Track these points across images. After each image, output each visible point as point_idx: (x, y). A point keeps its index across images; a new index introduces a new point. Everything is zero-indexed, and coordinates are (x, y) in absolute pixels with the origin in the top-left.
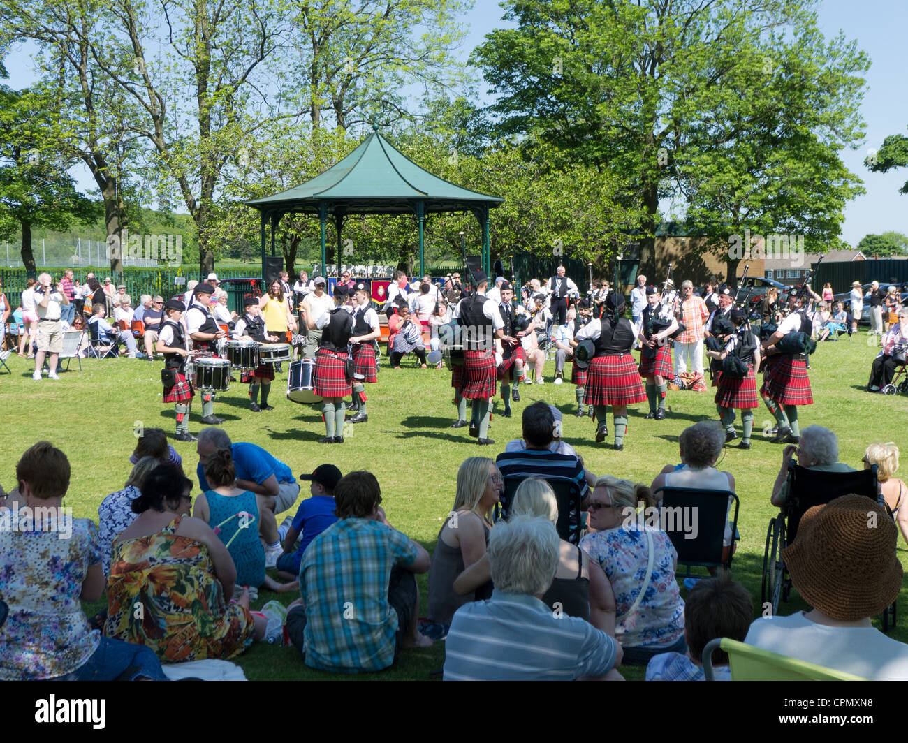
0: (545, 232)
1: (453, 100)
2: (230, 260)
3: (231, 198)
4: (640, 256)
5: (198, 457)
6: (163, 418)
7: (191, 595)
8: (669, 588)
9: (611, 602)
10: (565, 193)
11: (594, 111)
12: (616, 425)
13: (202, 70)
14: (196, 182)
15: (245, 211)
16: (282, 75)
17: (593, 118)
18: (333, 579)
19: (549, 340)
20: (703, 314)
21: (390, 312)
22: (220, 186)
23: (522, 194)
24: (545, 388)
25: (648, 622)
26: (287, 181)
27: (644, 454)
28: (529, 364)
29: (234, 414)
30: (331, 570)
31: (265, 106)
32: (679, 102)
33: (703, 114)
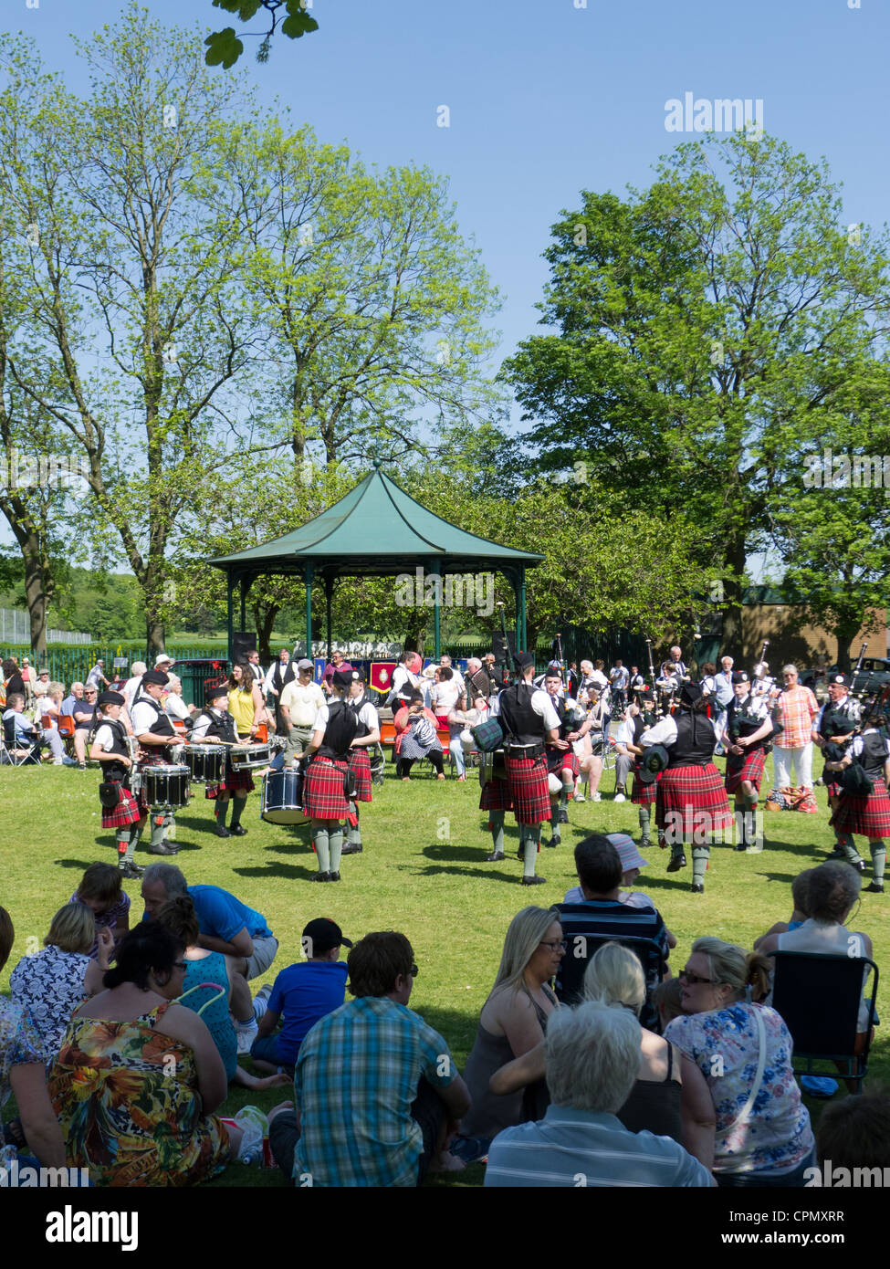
0: (598, 600)
1: (477, 426)
2: (185, 634)
3: (188, 554)
4: (723, 630)
5: (143, 900)
6: (99, 846)
7: (158, 1114)
8: (788, 1090)
9: (710, 1112)
10: (624, 548)
11: (661, 441)
12: (695, 859)
13: (153, 391)
14: (142, 534)
15: (207, 572)
16: (256, 394)
17: (659, 450)
18: (338, 1078)
19: (606, 743)
20: (811, 709)
21: (396, 705)
22: (175, 539)
23: (567, 550)
24: (603, 807)
25: (760, 1139)
26: (261, 533)
27: (738, 899)
28: (582, 774)
29: (192, 841)
30: (338, 1065)
31: (232, 436)
32: (773, 429)
33: (803, 445)
